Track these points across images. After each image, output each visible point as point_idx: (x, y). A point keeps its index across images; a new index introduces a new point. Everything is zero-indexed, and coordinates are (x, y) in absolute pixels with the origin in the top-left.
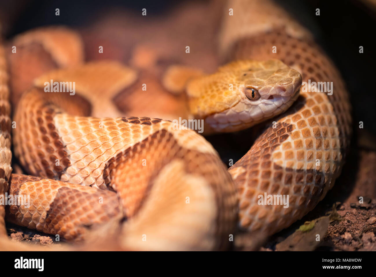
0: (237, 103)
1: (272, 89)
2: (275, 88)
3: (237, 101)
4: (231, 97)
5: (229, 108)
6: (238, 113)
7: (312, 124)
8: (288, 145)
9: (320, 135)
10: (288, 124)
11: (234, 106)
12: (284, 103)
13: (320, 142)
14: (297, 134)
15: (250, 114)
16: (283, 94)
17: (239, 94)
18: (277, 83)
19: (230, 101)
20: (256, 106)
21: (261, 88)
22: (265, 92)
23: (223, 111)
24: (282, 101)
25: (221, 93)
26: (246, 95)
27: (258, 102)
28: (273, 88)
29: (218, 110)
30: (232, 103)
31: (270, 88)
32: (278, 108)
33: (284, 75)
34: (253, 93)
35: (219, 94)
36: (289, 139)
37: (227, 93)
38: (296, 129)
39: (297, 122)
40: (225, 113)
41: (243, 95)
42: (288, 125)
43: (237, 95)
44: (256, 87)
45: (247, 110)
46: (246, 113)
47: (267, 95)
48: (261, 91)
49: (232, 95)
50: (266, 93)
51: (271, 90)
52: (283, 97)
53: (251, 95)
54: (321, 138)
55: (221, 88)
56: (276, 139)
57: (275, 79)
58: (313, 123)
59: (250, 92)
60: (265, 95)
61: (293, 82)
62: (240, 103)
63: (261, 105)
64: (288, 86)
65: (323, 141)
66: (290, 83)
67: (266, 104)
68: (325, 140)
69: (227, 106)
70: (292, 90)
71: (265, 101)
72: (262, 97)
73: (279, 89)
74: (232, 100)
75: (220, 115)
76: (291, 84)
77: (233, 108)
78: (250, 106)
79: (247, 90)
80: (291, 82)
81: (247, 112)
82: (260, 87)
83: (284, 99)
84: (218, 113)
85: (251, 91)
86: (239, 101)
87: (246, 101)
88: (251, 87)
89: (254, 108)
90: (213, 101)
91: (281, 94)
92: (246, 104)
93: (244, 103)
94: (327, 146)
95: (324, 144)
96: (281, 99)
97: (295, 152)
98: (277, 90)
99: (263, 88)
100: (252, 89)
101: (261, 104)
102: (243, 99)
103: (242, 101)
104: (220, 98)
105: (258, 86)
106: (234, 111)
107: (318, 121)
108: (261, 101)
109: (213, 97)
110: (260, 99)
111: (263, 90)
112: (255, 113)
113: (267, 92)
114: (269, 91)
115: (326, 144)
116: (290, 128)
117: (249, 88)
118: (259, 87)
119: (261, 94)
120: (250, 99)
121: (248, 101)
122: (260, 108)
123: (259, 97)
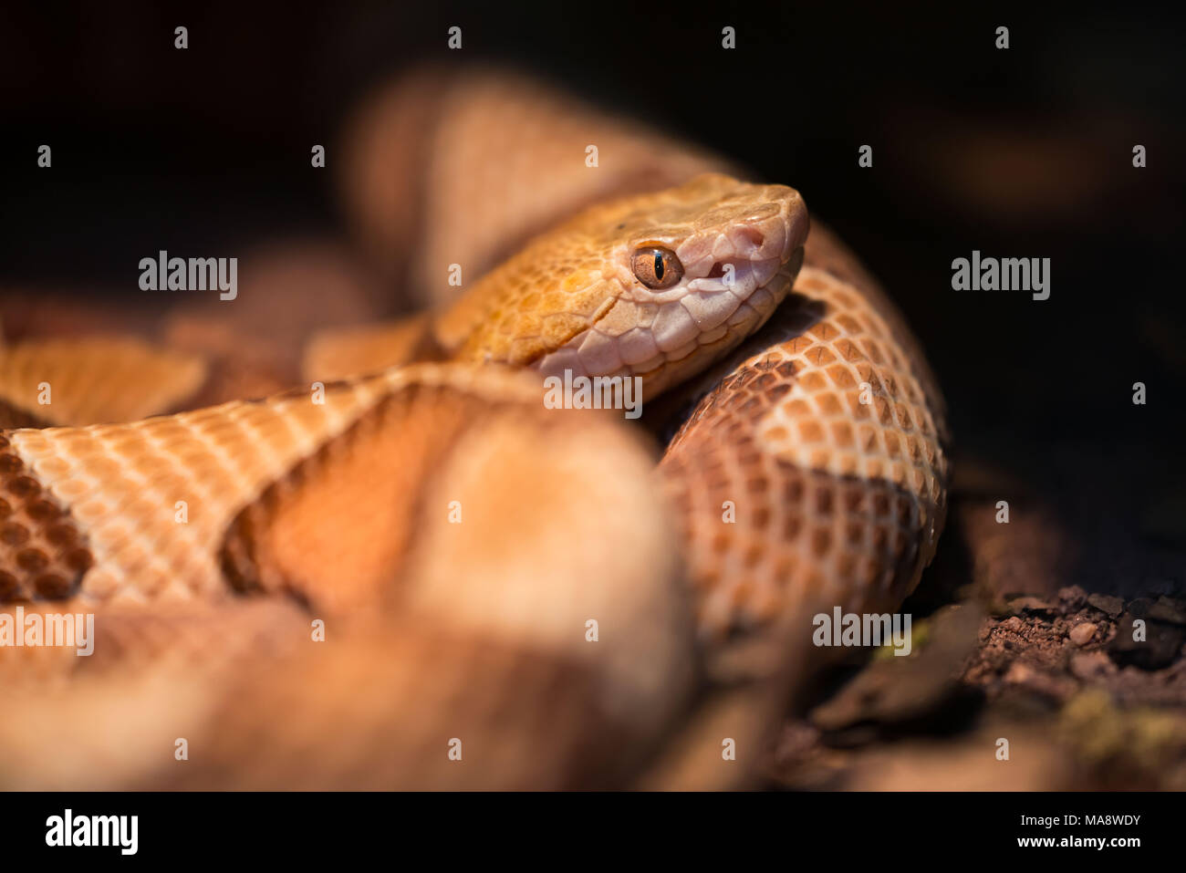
0: (612, 306)
1: (721, 243)
2: (728, 235)
3: (610, 299)
4: (588, 291)
5: (585, 328)
6: (617, 338)
7: (849, 354)
8: (799, 406)
9: (880, 386)
10: (777, 363)
11: (601, 317)
12: (762, 285)
13: (884, 405)
14: (814, 380)
15: (654, 334)
16: (754, 253)
17: (614, 276)
18: (732, 221)
19: (588, 304)
20: (673, 305)
21: (682, 241)
22: (698, 252)
23: (568, 339)
24: (754, 279)
25: (555, 284)
26: (638, 272)
27: (678, 291)
28: (722, 236)
29: (551, 342)
30: (595, 308)
31: (712, 238)
32: (744, 303)
33: (748, 200)
34: (658, 261)
35: (547, 290)
36: (797, 392)
37: (572, 282)
38: (807, 367)
39: (804, 352)
40: (575, 347)
41: (628, 275)
42: (778, 365)
43: (608, 279)
44: (668, 240)
45: (645, 323)
46: (643, 334)
47: (705, 263)
48: (686, 252)
49: (590, 284)
50: (701, 256)
51: (716, 244)
52: (757, 264)
53: (652, 270)
54: (885, 394)
55: (551, 274)
56: (756, 400)
57: (722, 213)
58: (851, 353)
59: (649, 259)
60: (698, 261)
61: (783, 212)
62: (619, 302)
63: (688, 300)
64: (769, 224)
65: (892, 403)
66: (774, 215)
67: (705, 294)
68: (896, 402)
69: (581, 321)
70: (784, 238)
71: (701, 283)
72: (688, 271)
73: (741, 237)
74: (592, 297)
75: (556, 355)
76: (777, 216)
77: (600, 323)
78: (654, 308)
79: (639, 258)
80: (778, 212)
81: (644, 329)
82: (681, 238)
83: (760, 271)
84: (552, 350)
85: (654, 258)
86: (617, 298)
87: (639, 294)
88: (651, 242)
89: (665, 313)
90: (534, 316)
91: (749, 255)
92: (637, 304)
93: (633, 300)
94: (906, 421)
95: (896, 413)
96: (750, 270)
97: (827, 424)
98: (736, 242)
99: (688, 240)
100: (656, 251)
101: (689, 296)
102: (627, 287)
103: (625, 295)
104: (555, 301)
105: (672, 235)
106: (604, 334)
107: (863, 350)
108: (686, 286)
109: (528, 303)
110: (684, 280)
111: (689, 245)
112: (671, 328)
113: (702, 251)
114: (711, 247)
115: (901, 413)
116: (789, 369)
117: (645, 249)
118: (677, 238)
119: (685, 261)
120: (649, 286)
121: (647, 294)
122: (686, 310)
123: (681, 272)
